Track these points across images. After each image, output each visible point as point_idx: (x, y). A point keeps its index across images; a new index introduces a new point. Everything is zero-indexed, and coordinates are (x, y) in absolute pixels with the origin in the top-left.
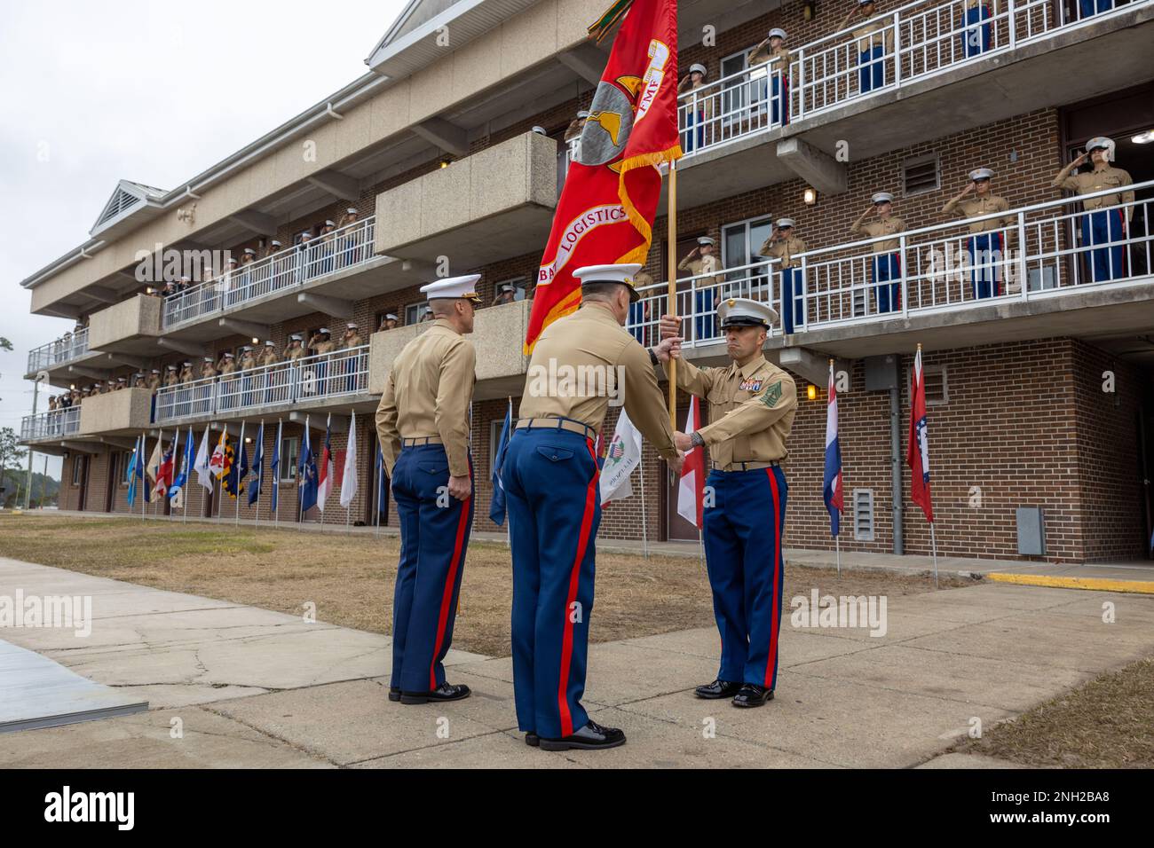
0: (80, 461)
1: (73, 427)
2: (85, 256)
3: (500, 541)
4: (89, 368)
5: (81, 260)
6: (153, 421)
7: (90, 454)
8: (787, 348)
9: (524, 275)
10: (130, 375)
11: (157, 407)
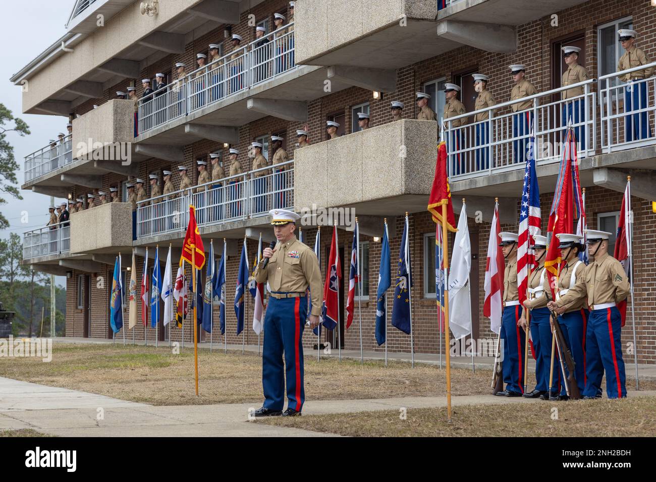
0: (83, 281)
1: (67, 244)
2: (66, 50)
3: (406, 360)
4: (81, 176)
5: (62, 55)
6: (135, 238)
7: (90, 273)
8: (598, 168)
9: (444, 75)
10: (121, 182)
11: (138, 222)
